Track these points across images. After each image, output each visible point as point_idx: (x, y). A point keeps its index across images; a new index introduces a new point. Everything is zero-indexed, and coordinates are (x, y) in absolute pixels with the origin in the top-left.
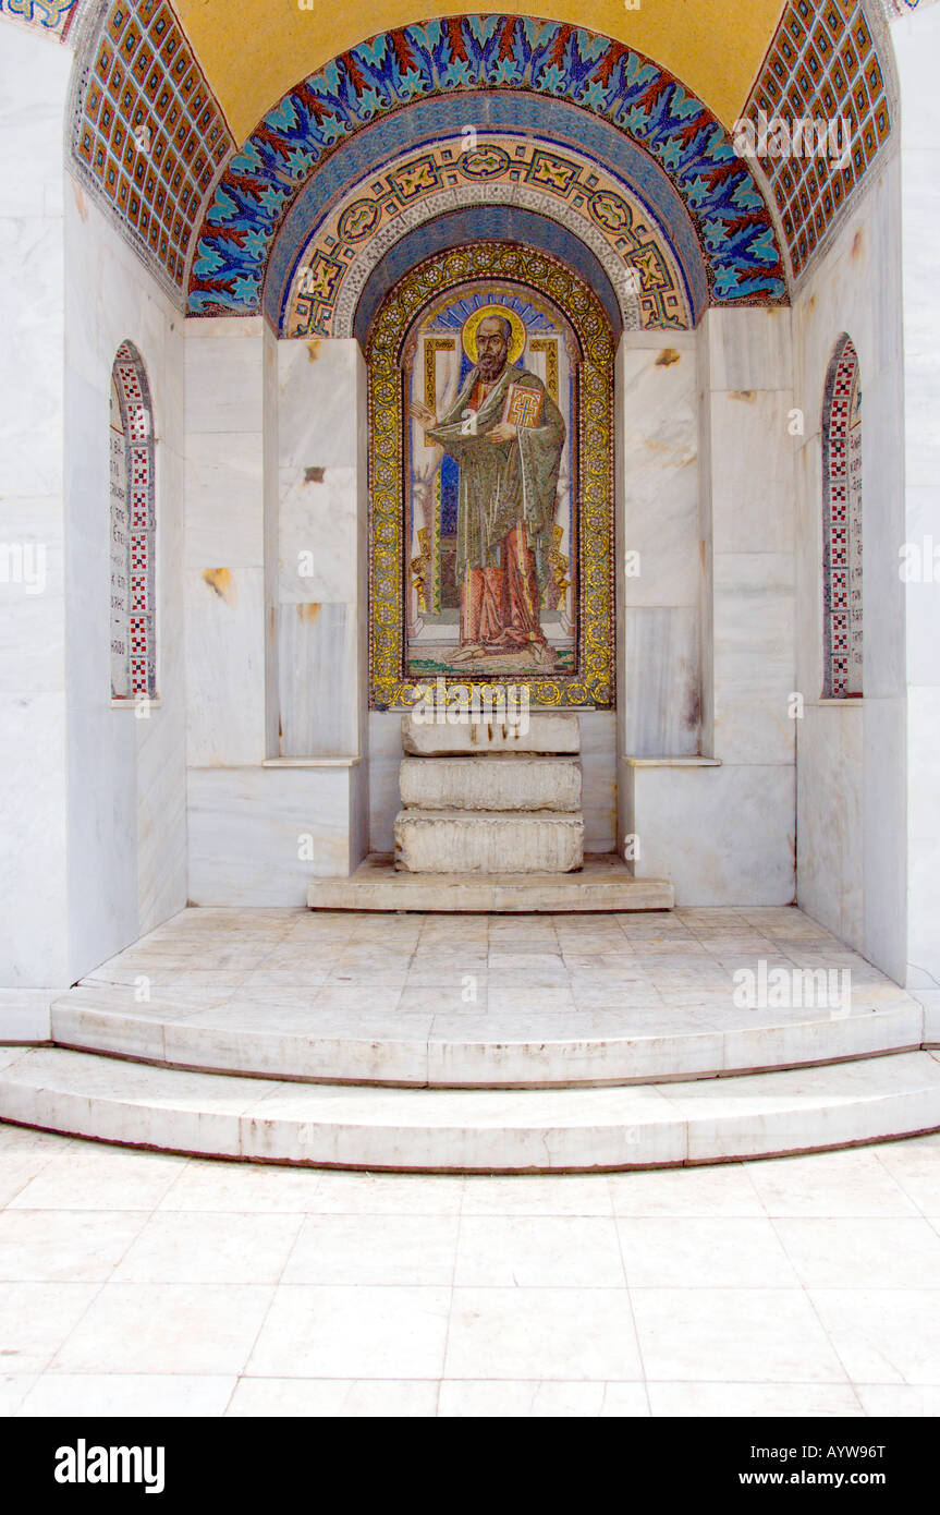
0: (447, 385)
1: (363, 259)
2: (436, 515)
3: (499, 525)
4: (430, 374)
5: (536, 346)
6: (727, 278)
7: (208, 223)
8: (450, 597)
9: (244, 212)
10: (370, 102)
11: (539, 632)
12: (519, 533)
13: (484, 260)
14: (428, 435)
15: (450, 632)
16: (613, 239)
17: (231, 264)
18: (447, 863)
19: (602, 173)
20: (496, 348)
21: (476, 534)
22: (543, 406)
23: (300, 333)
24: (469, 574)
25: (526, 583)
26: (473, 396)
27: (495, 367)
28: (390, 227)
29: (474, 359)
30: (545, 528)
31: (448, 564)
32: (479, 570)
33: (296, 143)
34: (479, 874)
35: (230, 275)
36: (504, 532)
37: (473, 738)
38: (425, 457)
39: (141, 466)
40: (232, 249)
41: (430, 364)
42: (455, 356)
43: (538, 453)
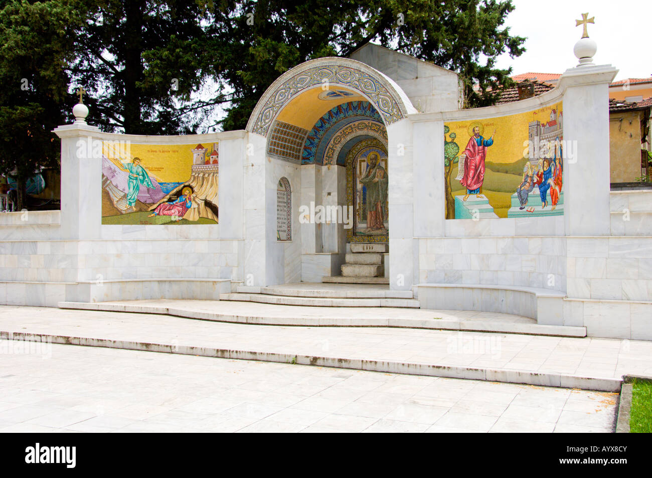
0: (364, 170)
1: (338, 148)
2: (362, 199)
3: (375, 201)
4: (360, 168)
5: (382, 160)
7: (305, 146)
8: (365, 218)
9: (312, 144)
10: (334, 120)
11: (383, 225)
12: (379, 203)
13: (369, 143)
14: (360, 181)
15: (364, 225)
17: (309, 154)
18: (351, 274)
20: (374, 161)
21: (370, 203)
22: (384, 174)
23: (326, 164)
24: (369, 212)
25: (380, 214)
26: (369, 172)
27: (374, 166)
28: (343, 141)
29: (369, 164)
31: (364, 211)
32: (371, 211)
33: (321, 129)
34: (356, 276)
35: (309, 156)
36: (376, 203)
37: (364, 249)
38: (359, 186)
39: (289, 197)
40: (309, 151)
41: (360, 165)
42: (365, 163)
43: (383, 185)
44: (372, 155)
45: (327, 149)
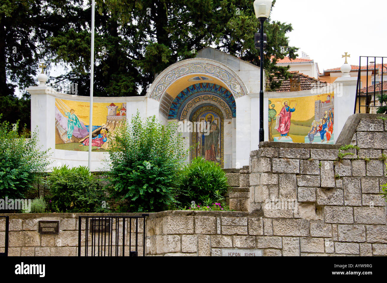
1: (190, 110)
2: (202, 143)
3: (210, 144)
5: (215, 119)
7: (171, 108)
9: (175, 107)
10: (191, 93)
11: (216, 158)
12: (213, 145)
16: (222, 108)
17: (173, 113)
19: (221, 99)
20: (210, 120)
21: (207, 145)
22: (216, 128)
23: (182, 120)
24: (206, 151)
25: (214, 152)
27: (210, 122)
28: (194, 106)
29: (207, 121)
32: (207, 150)
33: (182, 98)
35: (173, 115)
38: (200, 135)
40: (174, 111)
43: (216, 134)
44: (208, 116)
45: (183, 111)
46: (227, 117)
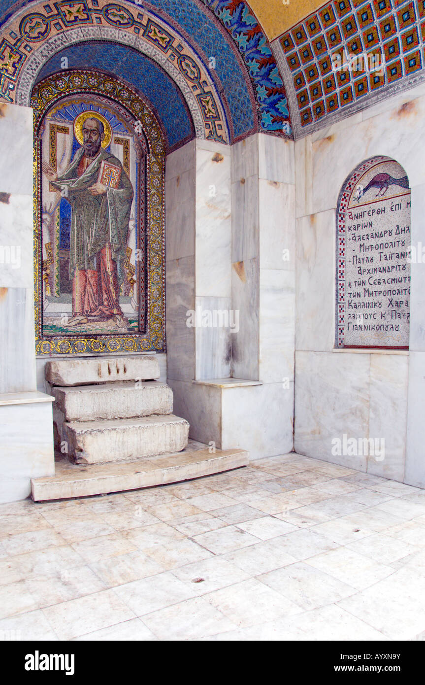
0: (64, 155)
1: (38, 54)
2: (57, 235)
3: (94, 244)
4: (53, 146)
5: (118, 141)
6: (267, 118)
11: (119, 309)
12: (107, 250)
13: (93, 82)
14: (51, 184)
15: (66, 308)
16: (191, 84)
18: (112, 456)
19: (185, 44)
20: (94, 138)
21: (81, 248)
22: (121, 177)
24: (77, 273)
25: (111, 279)
26: (81, 163)
27: (94, 150)
29: (81, 142)
30: (122, 248)
31: (64, 267)
32: (84, 270)
36: (98, 249)
37: (99, 374)
38: (50, 198)
41: (53, 140)
42: (69, 139)
43: (118, 204)
44: (90, 119)
46: (207, 131)
